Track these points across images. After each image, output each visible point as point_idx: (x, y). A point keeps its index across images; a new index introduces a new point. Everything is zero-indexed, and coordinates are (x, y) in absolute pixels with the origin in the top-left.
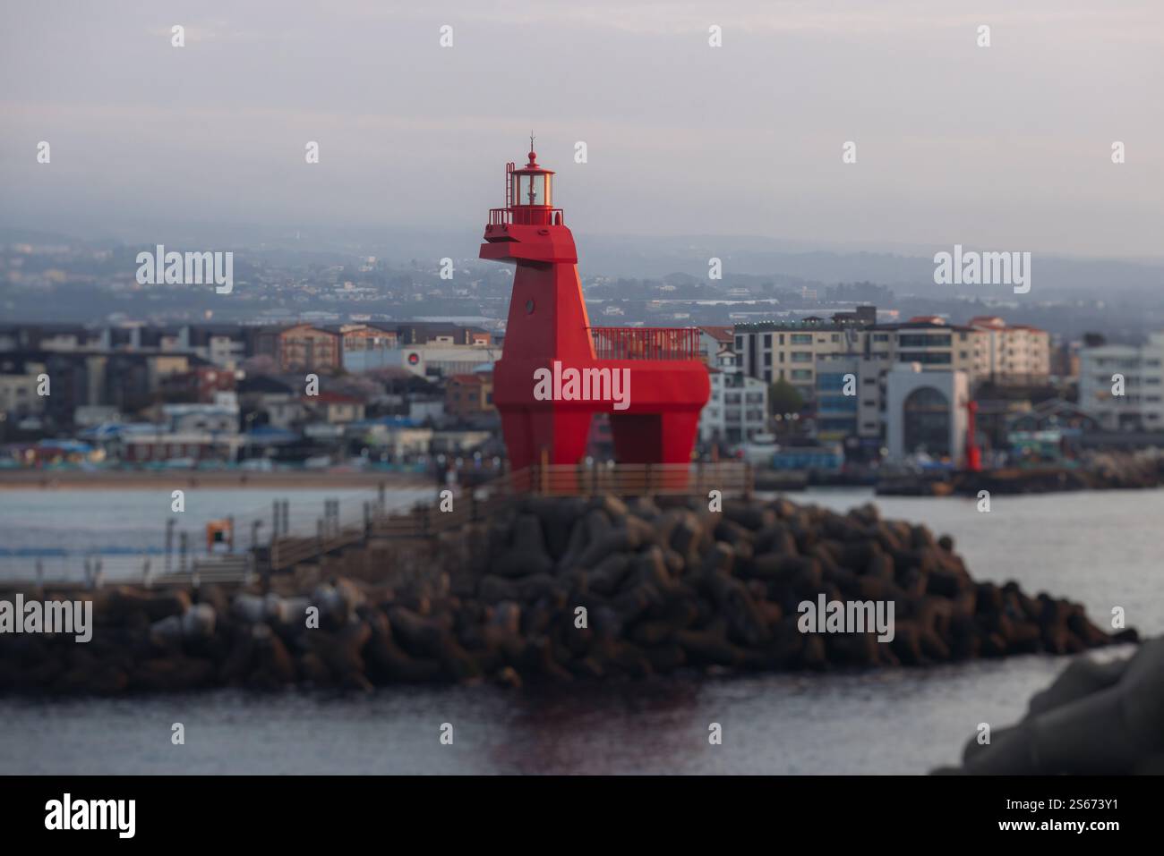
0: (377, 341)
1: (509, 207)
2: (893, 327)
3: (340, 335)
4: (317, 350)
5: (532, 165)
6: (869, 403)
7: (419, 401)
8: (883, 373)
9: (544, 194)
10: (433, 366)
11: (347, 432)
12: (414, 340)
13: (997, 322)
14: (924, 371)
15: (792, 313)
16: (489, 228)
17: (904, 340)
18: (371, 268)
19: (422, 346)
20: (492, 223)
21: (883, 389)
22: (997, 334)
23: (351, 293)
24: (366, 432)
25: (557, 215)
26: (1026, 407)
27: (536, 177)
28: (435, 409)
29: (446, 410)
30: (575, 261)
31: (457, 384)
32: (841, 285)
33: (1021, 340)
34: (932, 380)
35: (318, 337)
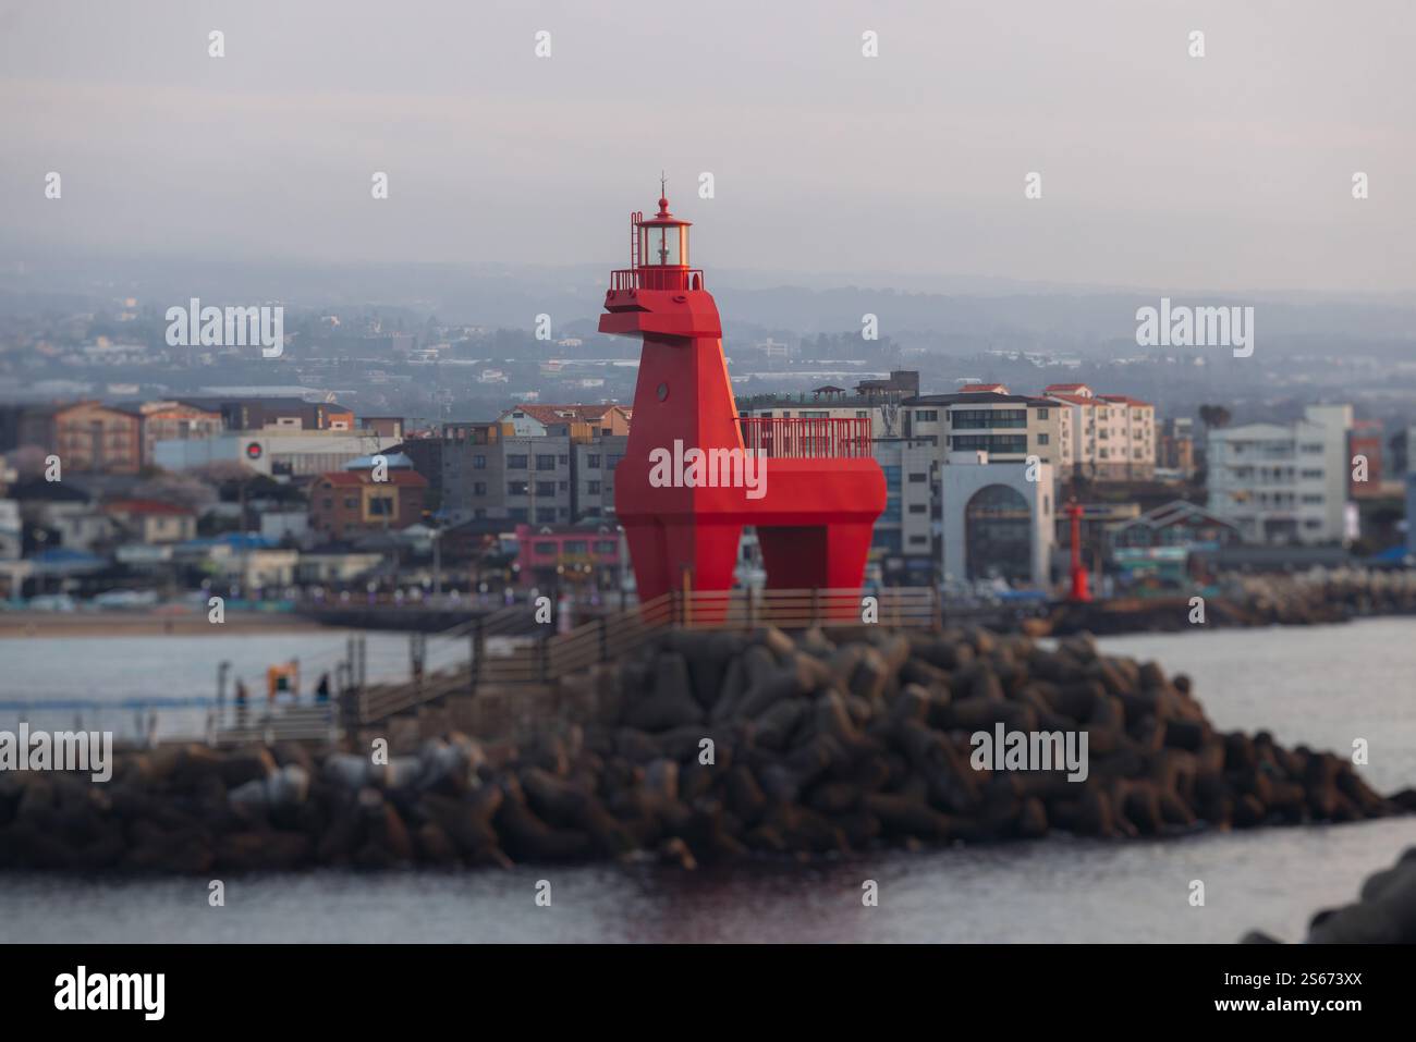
0: (193, 425)
1: (636, 267)
2: (943, 401)
3: (141, 417)
4: (109, 440)
5: (663, 215)
6: (917, 509)
7: (271, 511)
8: (935, 466)
9: (683, 251)
10: (282, 461)
11: (176, 555)
12: (246, 423)
13: (1081, 391)
14: (991, 462)
15: (753, 378)
16: (611, 295)
17: (958, 419)
18: (133, 317)
19: (258, 432)
20: (615, 288)
21: (936, 489)
22: (1084, 408)
23: (108, 353)
24: (203, 554)
25: (696, 277)
26: (1134, 512)
27: (667, 230)
28: (296, 522)
29: (312, 523)
30: (719, 335)
31: (328, 486)
32: (822, 336)
33: (1117, 418)
34: (1002, 475)
35: (110, 420)
